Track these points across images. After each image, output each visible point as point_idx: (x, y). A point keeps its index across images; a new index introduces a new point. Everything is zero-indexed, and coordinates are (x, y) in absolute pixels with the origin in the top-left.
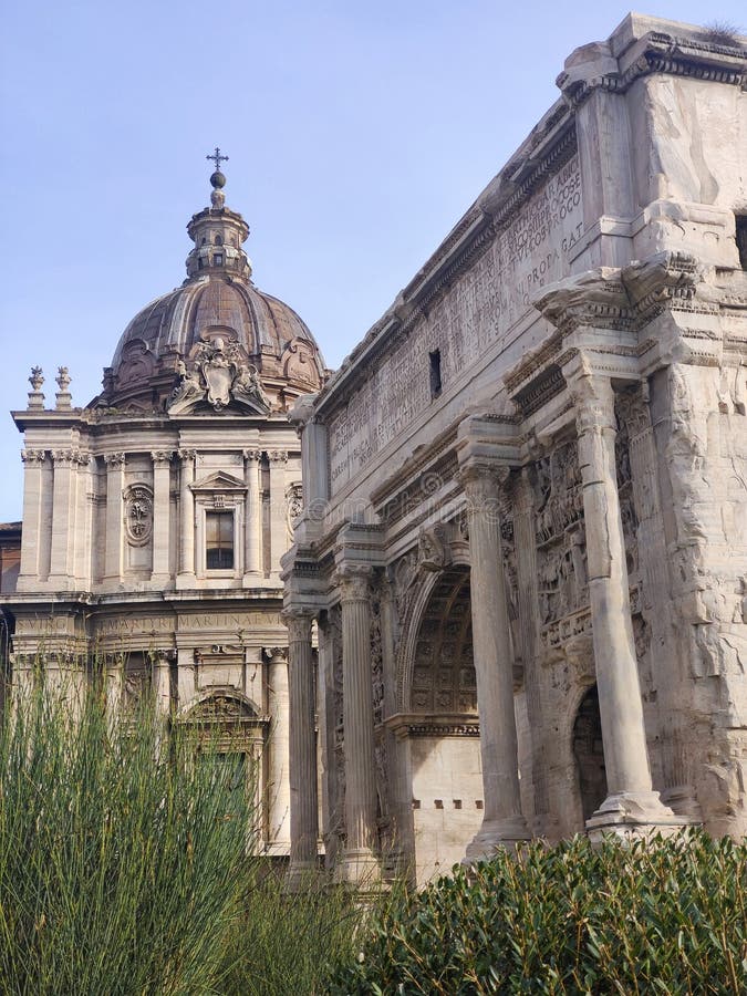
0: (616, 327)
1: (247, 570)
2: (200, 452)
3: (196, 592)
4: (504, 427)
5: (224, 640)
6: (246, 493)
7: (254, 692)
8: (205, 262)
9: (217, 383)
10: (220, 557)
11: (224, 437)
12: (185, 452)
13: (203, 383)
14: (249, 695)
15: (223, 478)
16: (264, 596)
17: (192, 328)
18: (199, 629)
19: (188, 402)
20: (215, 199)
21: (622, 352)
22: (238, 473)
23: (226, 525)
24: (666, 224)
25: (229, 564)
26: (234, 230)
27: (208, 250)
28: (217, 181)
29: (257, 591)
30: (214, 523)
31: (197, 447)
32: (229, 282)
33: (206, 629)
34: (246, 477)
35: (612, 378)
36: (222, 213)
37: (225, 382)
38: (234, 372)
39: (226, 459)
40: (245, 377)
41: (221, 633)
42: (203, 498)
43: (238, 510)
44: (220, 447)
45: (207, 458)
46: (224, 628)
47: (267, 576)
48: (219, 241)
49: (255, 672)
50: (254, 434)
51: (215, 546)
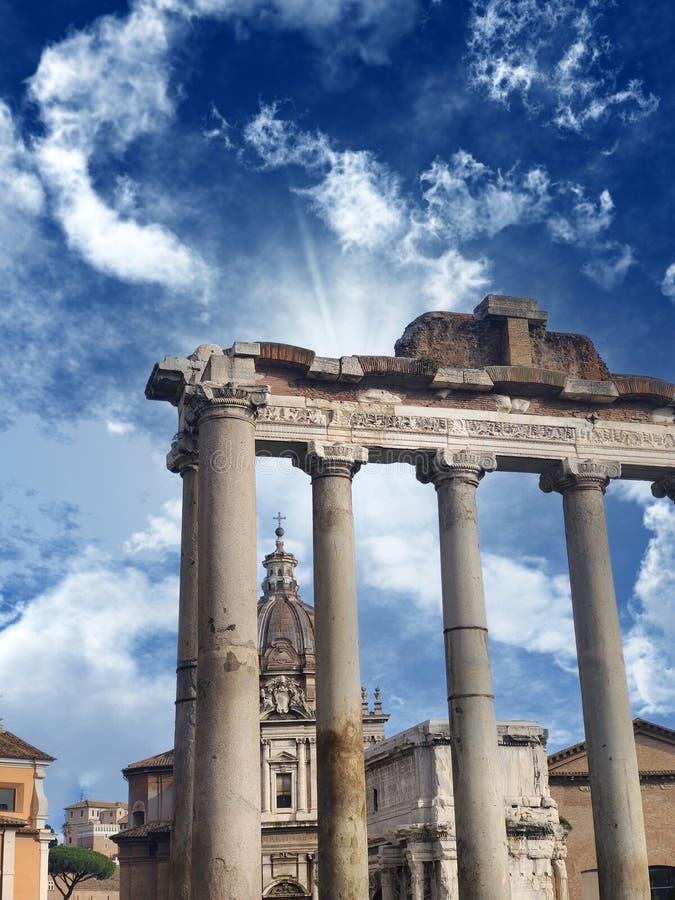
0: (424, 841)
1: (298, 809)
2: (273, 740)
3: (271, 823)
4: (396, 850)
5: (287, 850)
6: (297, 763)
7: (303, 880)
8: (272, 587)
9: (281, 701)
10: (284, 801)
11: (286, 731)
12: (265, 741)
13: (274, 700)
14: (300, 882)
15: (285, 755)
16: (307, 825)
17: (266, 638)
18: (272, 844)
19: (267, 712)
20: (279, 545)
21: (427, 852)
22: (292, 751)
23: (287, 781)
24: (439, 808)
25: (289, 805)
26: (289, 565)
27: (274, 580)
28: (279, 533)
29: (303, 822)
30: (280, 781)
31: (271, 737)
32: (286, 600)
33: (277, 843)
34: (298, 754)
35: (423, 862)
36: (282, 555)
37: (286, 699)
38: (291, 695)
39: (287, 743)
40: (297, 697)
41: (285, 846)
42: (275, 766)
43: (294, 773)
44: (283, 736)
45: (277, 743)
46: (286, 843)
47: (309, 812)
48: (281, 573)
49: (303, 869)
50: (301, 729)
51: (281, 794)
